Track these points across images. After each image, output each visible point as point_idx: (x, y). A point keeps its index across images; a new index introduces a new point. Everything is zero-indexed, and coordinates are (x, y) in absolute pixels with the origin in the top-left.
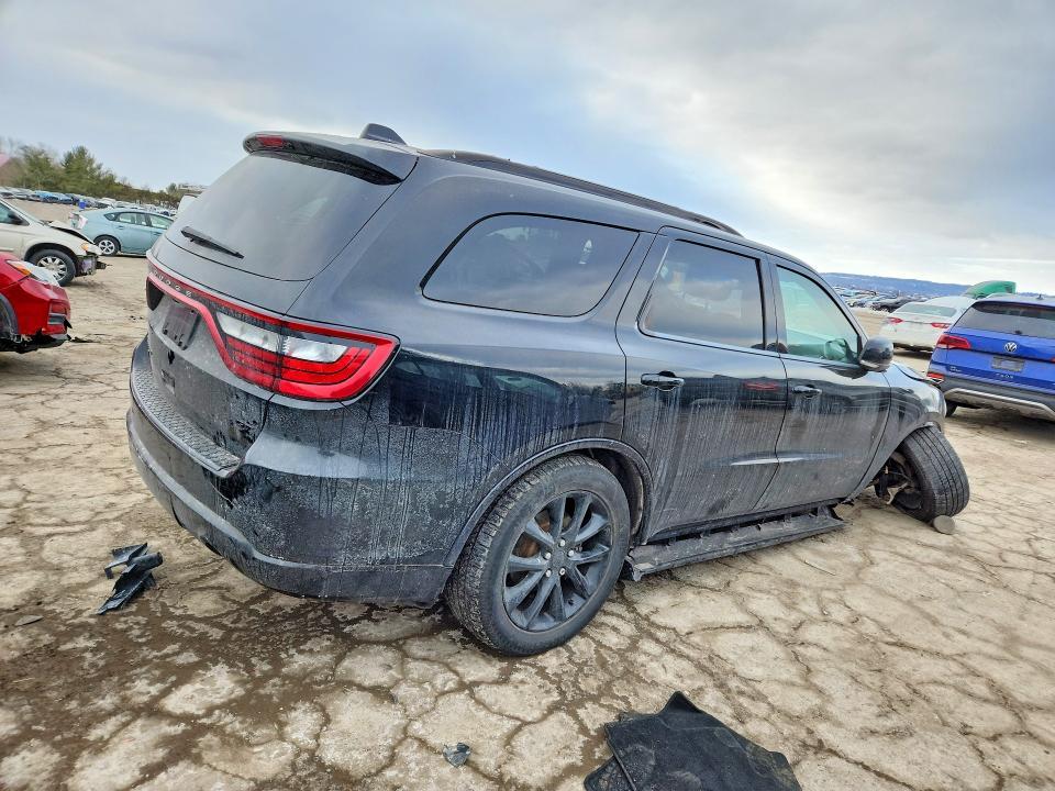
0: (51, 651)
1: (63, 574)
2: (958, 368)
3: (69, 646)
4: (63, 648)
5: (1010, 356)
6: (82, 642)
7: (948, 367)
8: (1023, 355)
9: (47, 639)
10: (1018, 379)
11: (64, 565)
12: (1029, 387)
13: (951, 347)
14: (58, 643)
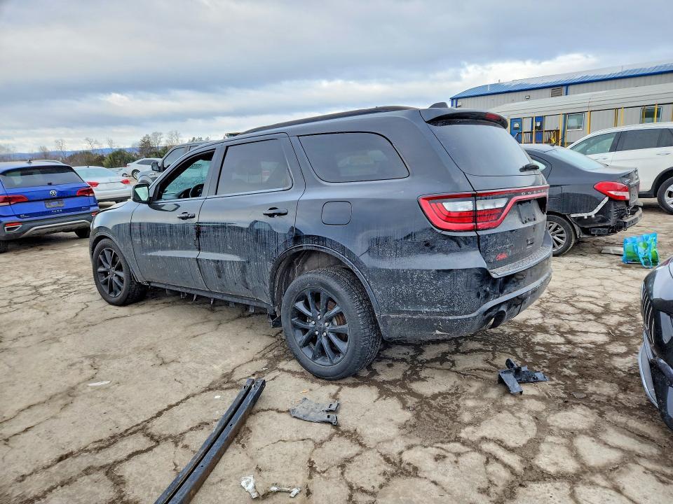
0: (582, 376)
1: (538, 413)
2: (26, 215)
3: (573, 374)
4: (576, 374)
5: (54, 198)
6: (567, 372)
7: (18, 216)
8: (62, 196)
9: (579, 381)
10: (65, 211)
11: (531, 418)
12: (73, 213)
13: (12, 203)
14: (576, 377)
